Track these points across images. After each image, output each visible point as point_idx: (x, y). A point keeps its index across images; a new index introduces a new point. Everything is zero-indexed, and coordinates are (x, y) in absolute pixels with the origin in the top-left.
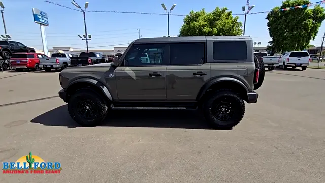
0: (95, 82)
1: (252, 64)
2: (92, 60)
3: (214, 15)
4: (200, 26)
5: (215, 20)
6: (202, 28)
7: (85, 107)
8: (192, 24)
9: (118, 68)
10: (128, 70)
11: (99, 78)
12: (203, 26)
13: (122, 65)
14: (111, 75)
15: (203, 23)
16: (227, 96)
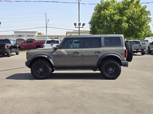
0: (46, 57)
1: (124, 47)
2: (8, 46)
3: (123, 5)
4: (111, 14)
5: (124, 9)
6: (112, 16)
7: (40, 69)
8: (103, 12)
9: (58, 50)
10: (63, 50)
11: (48, 55)
12: (114, 14)
13: (60, 48)
14: (54, 53)
15: (113, 11)
16: (111, 63)
